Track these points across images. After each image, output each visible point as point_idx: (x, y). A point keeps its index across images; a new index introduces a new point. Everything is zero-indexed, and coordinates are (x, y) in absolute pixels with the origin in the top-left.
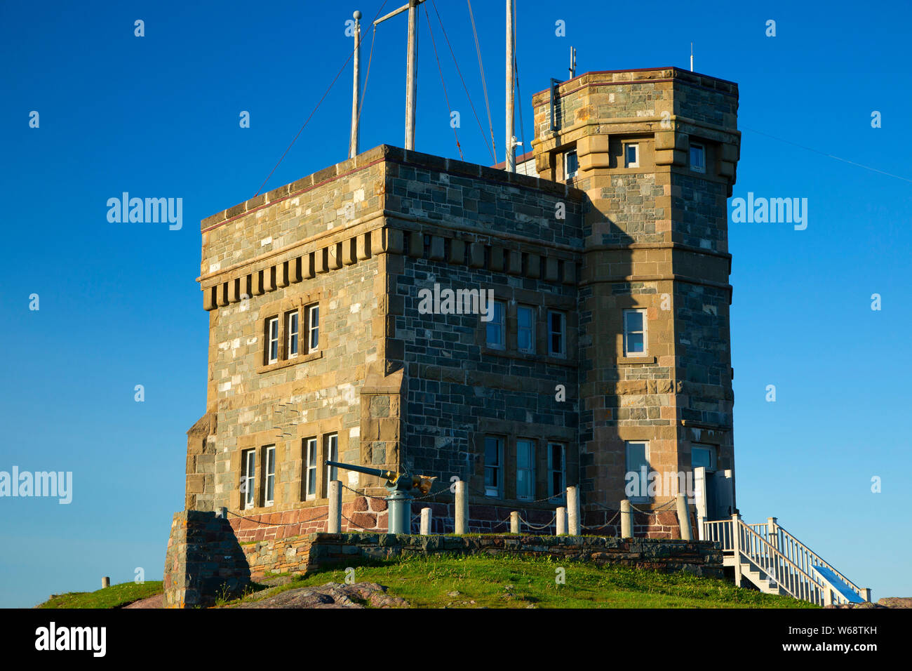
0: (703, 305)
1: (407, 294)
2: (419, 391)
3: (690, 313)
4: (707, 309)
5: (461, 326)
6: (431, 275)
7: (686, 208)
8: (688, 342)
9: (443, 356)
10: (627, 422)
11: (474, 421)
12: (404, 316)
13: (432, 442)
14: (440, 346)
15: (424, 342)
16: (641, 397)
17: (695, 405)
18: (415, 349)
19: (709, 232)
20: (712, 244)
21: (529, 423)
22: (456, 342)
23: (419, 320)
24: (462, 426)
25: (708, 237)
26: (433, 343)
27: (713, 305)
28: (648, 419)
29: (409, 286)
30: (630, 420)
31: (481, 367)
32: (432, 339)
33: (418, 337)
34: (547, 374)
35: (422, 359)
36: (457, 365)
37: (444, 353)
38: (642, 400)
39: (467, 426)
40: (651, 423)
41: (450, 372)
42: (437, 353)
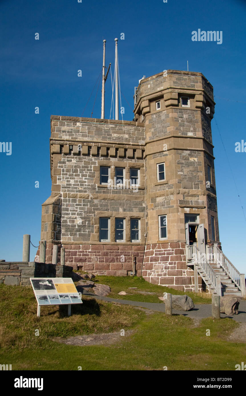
0: (190, 158)
1: (63, 167)
2: (68, 203)
3: (183, 162)
4: (191, 159)
5: (88, 177)
6: (74, 160)
7: (180, 121)
8: (182, 173)
9: (78, 189)
10: (158, 208)
11: (94, 212)
12: (61, 176)
13: (73, 222)
14: (77, 186)
15: (70, 185)
16: (163, 197)
17: (186, 198)
18: (65, 188)
19: (192, 129)
20: (194, 134)
21: (120, 212)
22: (85, 184)
23: (68, 177)
24: (88, 215)
25: (192, 131)
26: (74, 185)
27: (195, 157)
28: (166, 206)
29: (64, 165)
30: (160, 207)
31: (97, 192)
32: (74, 183)
33: (67, 183)
34: (129, 192)
35: (68, 191)
36: (85, 192)
37: (79, 188)
38: (164, 198)
39: (90, 215)
40: (167, 207)
41: (81, 195)
42: (76, 188)
